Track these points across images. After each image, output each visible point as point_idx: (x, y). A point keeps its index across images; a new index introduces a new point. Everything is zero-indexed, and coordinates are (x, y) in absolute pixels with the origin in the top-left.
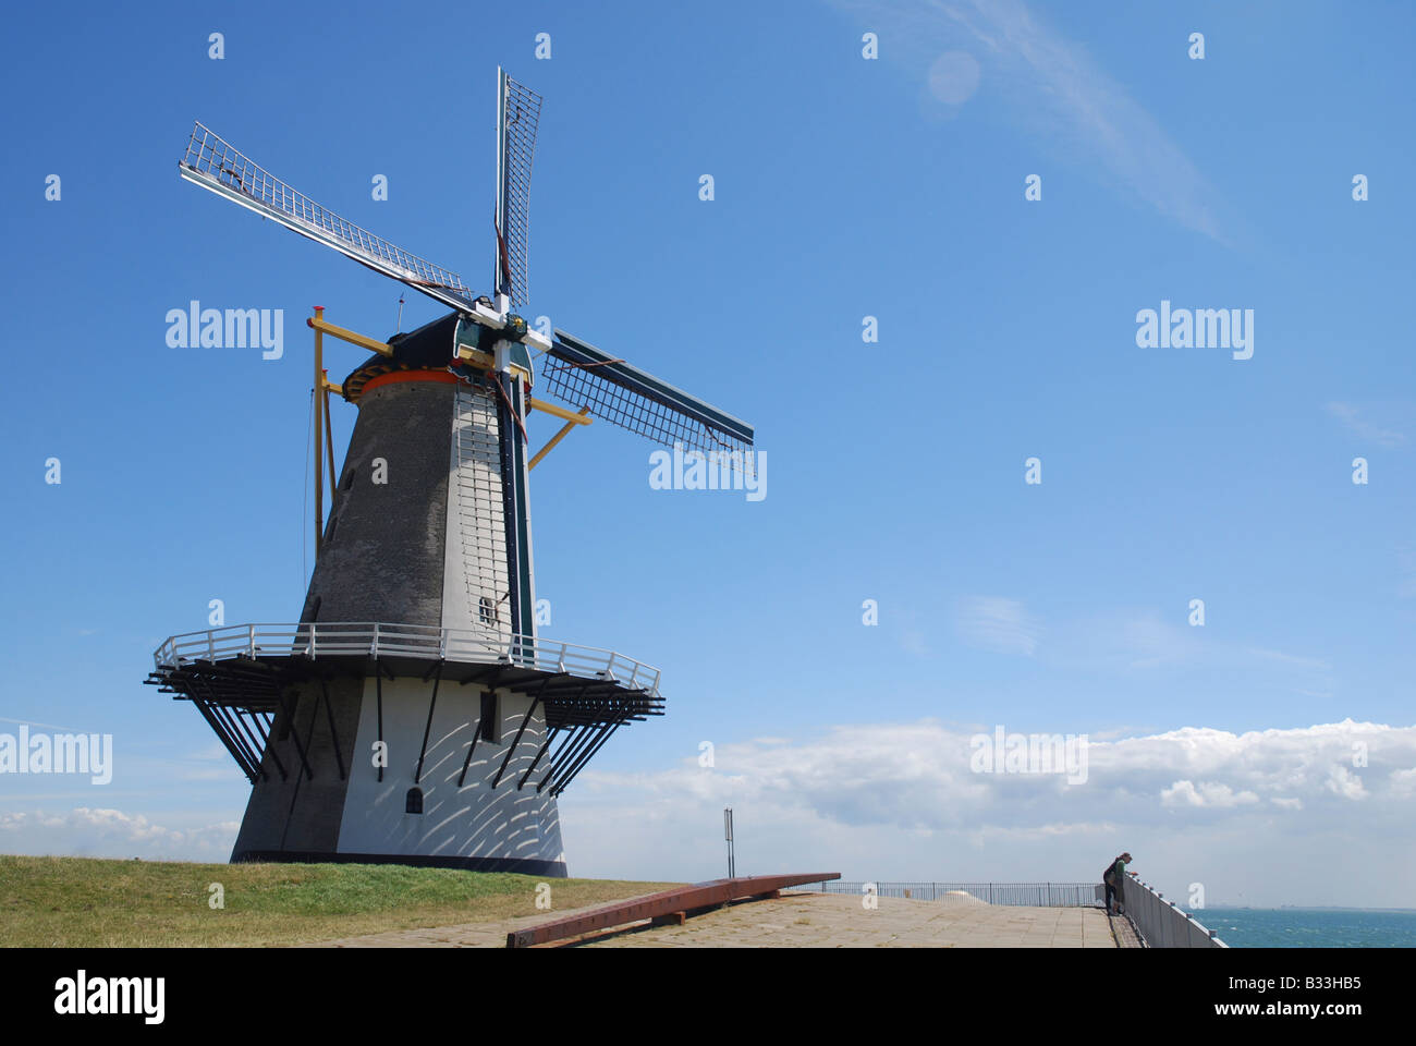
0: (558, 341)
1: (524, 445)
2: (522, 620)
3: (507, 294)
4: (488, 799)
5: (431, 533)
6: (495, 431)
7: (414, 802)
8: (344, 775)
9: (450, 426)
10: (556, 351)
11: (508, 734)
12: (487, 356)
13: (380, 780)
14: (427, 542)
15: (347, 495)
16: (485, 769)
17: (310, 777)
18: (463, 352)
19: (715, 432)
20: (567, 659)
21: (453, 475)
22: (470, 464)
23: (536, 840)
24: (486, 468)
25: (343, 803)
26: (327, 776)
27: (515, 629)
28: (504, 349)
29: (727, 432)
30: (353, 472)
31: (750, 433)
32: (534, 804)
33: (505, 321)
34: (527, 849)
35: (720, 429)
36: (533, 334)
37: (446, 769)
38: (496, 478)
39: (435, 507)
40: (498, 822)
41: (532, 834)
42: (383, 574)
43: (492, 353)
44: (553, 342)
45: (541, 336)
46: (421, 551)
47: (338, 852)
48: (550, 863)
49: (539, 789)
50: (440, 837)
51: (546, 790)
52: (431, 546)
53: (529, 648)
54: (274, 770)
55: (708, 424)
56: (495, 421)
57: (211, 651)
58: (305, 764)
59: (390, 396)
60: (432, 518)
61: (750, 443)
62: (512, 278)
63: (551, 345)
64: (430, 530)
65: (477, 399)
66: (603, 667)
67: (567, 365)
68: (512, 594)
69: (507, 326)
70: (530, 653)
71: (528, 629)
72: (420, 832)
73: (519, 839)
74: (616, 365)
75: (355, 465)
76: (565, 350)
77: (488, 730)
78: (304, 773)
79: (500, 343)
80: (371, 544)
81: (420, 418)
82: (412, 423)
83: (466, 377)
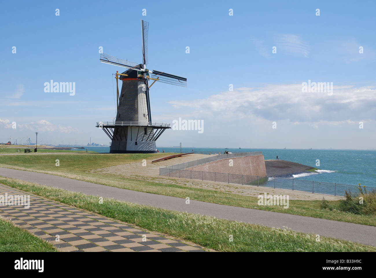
0: (153, 71)
1: (149, 90)
2: (150, 120)
3: (145, 64)
4: (146, 143)
5: (136, 105)
7: (136, 143)
8: (126, 140)
9: (138, 87)
10: (153, 73)
11: (148, 133)
13: (131, 141)
15: (123, 98)
16: (145, 139)
17: (122, 140)
18: (139, 76)
20: (156, 124)
21: (139, 95)
22: (141, 93)
25: (127, 144)
26: (124, 140)
27: (149, 121)
28: (145, 74)
30: (123, 94)
31: (186, 79)
32: (152, 143)
33: (145, 71)
34: (151, 149)
35: (181, 80)
36: (149, 71)
37: (140, 139)
38: (145, 95)
39: (136, 100)
40: (147, 146)
41: (152, 147)
42: (129, 111)
43: (143, 75)
45: (150, 72)
46: (135, 107)
47: (127, 150)
48: (155, 151)
49: (153, 141)
50: (140, 148)
51: (154, 141)
52: (136, 107)
54: (116, 139)
55: (178, 79)
57: (108, 124)
58: (121, 138)
59: (128, 82)
60: (136, 102)
61: (186, 81)
62: (146, 62)
63: (152, 72)
65: (142, 82)
66: (161, 125)
67: (155, 75)
68: (148, 114)
70: (151, 124)
71: (151, 121)
72: (137, 148)
73: (150, 148)
74: (163, 73)
75: (123, 93)
76: (155, 73)
77: (146, 133)
78: (121, 140)
80: (127, 106)
82: (132, 87)
83: (140, 79)
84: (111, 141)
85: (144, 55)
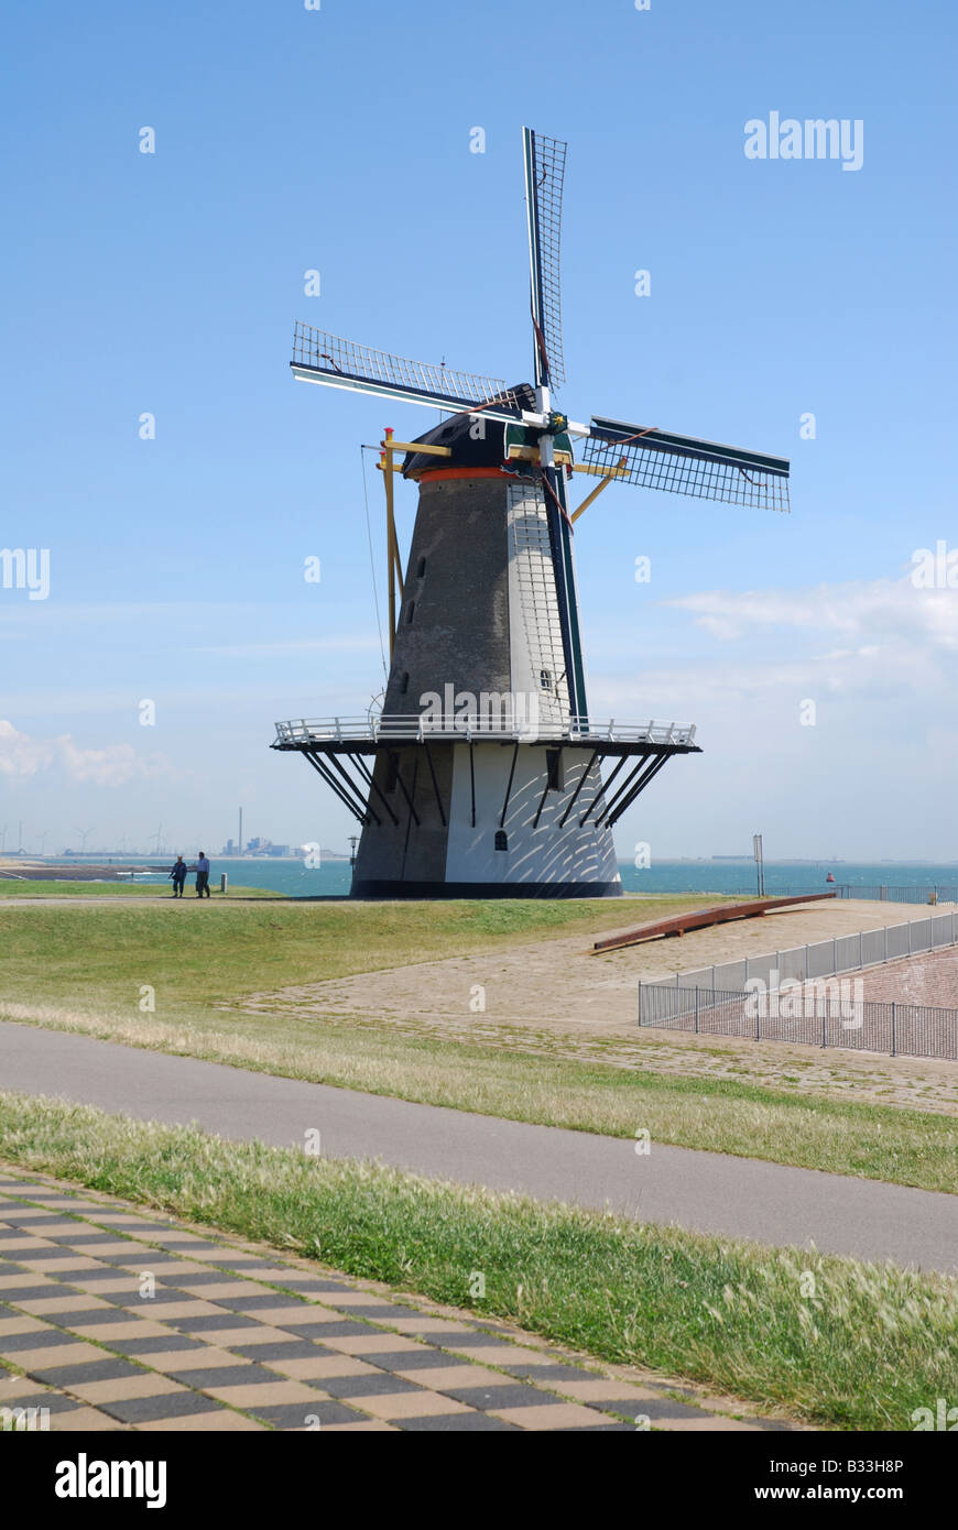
0: (595, 425)
1: (570, 536)
2: (579, 704)
3: (547, 386)
4: (557, 837)
5: (497, 618)
6: (543, 516)
7: (501, 842)
8: (445, 822)
9: (505, 518)
10: (595, 433)
11: (570, 782)
12: (535, 450)
13: (474, 825)
14: (495, 627)
15: (421, 582)
16: (554, 813)
17: (418, 823)
18: (513, 451)
19: (749, 473)
20: (615, 730)
21: (512, 565)
22: (526, 552)
23: (596, 867)
24: (539, 553)
25: (446, 843)
26: (431, 823)
27: (572, 713)
28: (547, 442)
29: (761, 470)
30: (424, 561)
31: (785, 465)
32: (593, 838)
33: (548, 422)
34: (588, 874)
35: (754, 469)
36: (572, 426)
37: (525, 814)
38: (548, 561)
39: (499, 594)
40: (566, 855)
41: (593, 862)
42: (460, 656)
43: (538, 446)
44: (591, 428)
45: (578, 426)
46: (490, 635)
47: (447, 881)
48: (608, 884)
49: (597, 825)
50: (522, 869)
51: (602, 824)
52: (498, 630)
53: (584, 725)
54: (385, 816)
55: (741, 466)
56: (543, 507)
57: (339, 733)
58: (413, 811)
59: (451, 490)
60: (496, 605)
61: (787, 476)
62: (552, 371)
63: (588, 431)
64: (496, 616)
65: (530, 490)
66: (641, 732)
67: (605, 444)
68: (568, 671)
69: (549, 426)
70: (586, 729)
71: (584, 711)
72: (507, 867)
73: (582, 867)
74: (651, 434)
75: (425, 553)
76: (606, 431)
77: (554, 782)
78: (413, 820)
79: (544, 438)
80: (447, 628)
81: (479, 513)
82: (473, 518)
83: (517, 472)
84: (357, 829)
85: (540, 333)
